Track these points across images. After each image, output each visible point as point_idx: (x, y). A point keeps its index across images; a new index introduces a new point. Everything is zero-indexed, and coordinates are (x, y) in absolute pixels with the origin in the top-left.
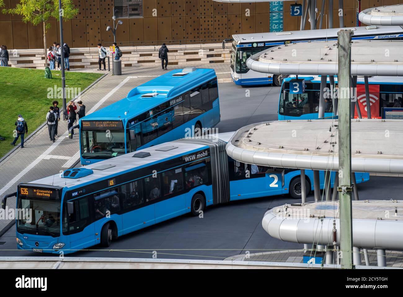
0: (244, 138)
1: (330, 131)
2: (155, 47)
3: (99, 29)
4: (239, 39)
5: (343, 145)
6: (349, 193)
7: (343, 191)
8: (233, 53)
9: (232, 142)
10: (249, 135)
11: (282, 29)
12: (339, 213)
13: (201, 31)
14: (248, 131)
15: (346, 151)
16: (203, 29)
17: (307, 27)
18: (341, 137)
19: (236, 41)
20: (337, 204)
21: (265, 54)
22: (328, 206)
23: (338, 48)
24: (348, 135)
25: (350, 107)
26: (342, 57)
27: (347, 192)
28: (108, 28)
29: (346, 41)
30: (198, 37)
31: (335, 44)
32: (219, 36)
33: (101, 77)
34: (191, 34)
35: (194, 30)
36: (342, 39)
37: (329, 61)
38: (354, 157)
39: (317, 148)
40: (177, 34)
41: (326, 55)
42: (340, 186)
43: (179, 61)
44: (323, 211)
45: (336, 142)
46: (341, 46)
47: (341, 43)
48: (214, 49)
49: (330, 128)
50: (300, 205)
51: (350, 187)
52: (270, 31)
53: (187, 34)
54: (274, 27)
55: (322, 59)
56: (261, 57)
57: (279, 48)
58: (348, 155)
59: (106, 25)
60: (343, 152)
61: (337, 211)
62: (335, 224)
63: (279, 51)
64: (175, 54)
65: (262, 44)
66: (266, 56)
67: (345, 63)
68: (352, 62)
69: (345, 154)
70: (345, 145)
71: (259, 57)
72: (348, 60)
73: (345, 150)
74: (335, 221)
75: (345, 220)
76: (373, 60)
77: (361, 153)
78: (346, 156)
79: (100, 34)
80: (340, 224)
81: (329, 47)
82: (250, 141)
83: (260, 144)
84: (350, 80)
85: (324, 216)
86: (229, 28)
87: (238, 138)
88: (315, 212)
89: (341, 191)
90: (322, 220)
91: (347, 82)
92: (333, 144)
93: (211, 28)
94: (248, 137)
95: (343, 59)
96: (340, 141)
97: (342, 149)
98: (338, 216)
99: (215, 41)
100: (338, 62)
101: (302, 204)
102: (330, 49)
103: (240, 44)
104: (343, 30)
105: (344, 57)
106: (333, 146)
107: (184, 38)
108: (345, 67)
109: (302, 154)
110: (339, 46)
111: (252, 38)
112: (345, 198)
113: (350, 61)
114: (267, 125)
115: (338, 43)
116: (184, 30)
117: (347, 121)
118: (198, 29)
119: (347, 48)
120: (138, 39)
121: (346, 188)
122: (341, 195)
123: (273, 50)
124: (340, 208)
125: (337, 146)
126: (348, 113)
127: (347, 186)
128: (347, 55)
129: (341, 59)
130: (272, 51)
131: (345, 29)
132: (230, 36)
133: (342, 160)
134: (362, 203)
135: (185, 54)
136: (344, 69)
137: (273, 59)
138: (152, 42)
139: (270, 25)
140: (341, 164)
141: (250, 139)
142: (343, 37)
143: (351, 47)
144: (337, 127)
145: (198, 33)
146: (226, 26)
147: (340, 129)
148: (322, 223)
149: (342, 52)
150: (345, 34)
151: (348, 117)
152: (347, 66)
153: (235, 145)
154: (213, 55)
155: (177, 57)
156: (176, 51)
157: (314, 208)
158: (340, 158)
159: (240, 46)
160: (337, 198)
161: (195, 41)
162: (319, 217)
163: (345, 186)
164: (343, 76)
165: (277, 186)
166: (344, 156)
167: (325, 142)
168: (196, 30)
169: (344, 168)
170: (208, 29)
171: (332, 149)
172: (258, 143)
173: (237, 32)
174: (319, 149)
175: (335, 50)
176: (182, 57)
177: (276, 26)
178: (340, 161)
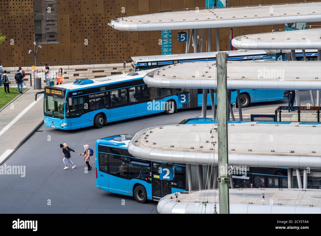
0: (142, 139)
1: (211, 133)
2: (69, 67)
3: (22, 52)
4: (136, 60)
5: (222, 144)
6: (227, 183)
7: (222, 181)
8: (132, 71)
9: (133, 142)
10: (146, 137)
11: (171, 52)
12: (219, 199)
13: (106, 54)
14: (145, 134)
15: (224, 149)
16: (108, 52)
17: (191, 51)
18: (220, 138)
19: (135, 61)
20: (217, 191)
21: (158, 72)
22: (210, 194)
23: (216, 67)
24: (225, 136)
25: (227, 114)
26: (219, 74)
27: (225, 181)
28: (30, 51)
29: (223, 62)
30: (104, 58)
31: (214, 64)
32: (121, 58)
33: (25, 91)
34: (98, 56)
35: (101, 52)
36: (220, 60)
37: (209, 77)
38: (230, 154)
39: (200, 146)
40: (87, 56)
41: (206, 72)
42: (219, 177)
43: (89, 77)
44: (206, 197)
45: (216, 142)
46: (219, 65)
47: (219, 63)
48: (117, 68)
49: (211, 131)
50: (188, 193)
51: (227, 178)
52: (162, 54)
53: (95, 56)
54: (165, 50)
55: (203, 76)
56: (155, 74)
57: (169, 67)
58: (225, 152)
59: (28, 49)
60: (222, 150)
61: (217, 197)
62: (215, 208)
63: (170, 69)
64: (85, 72)
65: (155, 63)
66: (159, 73)
67: (222, 78)
68: (227, 78)
69: (223, 151)
70: (223, 144)
71: (153, 74)
72: (225, 76)
73: (223, 147)
74: (215, 205)
75: (223, 205)
76: (243, 76)
77: (235, 150)
78: (224, 153)
79: (23, 56)
80: (220, 208)
81: (209, 66)
82: (147, 141)
83: (155, 144)
84: (226, 92)
85: (207, 201)
86: (129, 51)
87: (137, 139)
88: (200, 198)
89: (220, 181)
90: (205, 205)
91: (224, 94)
92: (214, 143)
93: (114, 51)
94: (145, 138)
95: (221, 76)
96: (219, 141)
97: (221, 147)
98: (218, 201)
99: (118, 62)
100: (216, 78)
101: (189, 192)
102: (210, 68)
103: (137, 63)
104: (221, 53)
105: (221, 74)
106: (214, 145)
107: (92, 59)
108: (222, 82)
109: (188, 151)
110: (218, 65)
111: (147, 58)
112: (224, 186)
113: (226, 77)
114: (160, 129)
115: (217, 63)
116: (92, 53)
117: (224, 125)
118: (104, 52)
119: (223, 67)
120: (55, 60)
121: (224, 178)
122: (220, 185)
123: (165, 68)
124: (220, 195)
125: (217, 145)
126: (225, 119)
127: (225, 177)
128: (224, 73)
129: (219, 76)
130: (163, 70)
131: (222, 52)
132: (129, 58)
133: (221, 156)
134: (237, 191)
135: (94, 72)
136: (221, 83)
137: (164, 75)
138: (67, 63)
139: (162, 49)
140: (220, 159)
141: (147, 140)
142: (221, 58)
143: (226, 66)
144: (216, 130)
145: (104, 55)
146: (127, 50)
147: (219, 131)
148: (206, 207)
149: (220, 70)
150: (222, 56)
151: (225, 122)
152: (224, 81)
153: (134, 145)
154: (116, 73)
155: (87, 75)
156: (86, 70)
157: (199, 195)
158: (219, 155)
159: (138, 65)
160: (217, 187)
161: (101, 61)
162: (203, 202)
163: (223, 177)
164: (221, 89)
165: (169, 177)
166: (222, 153)
167: (207, 142)
168: (102, 52)
169: (222, 162)
170: (112, 52)
171: (213, 147)
172: (154, 143)
173: (135, 55)
174: (202, 147)
175: (214, 68)
176: (91, 75)
177: (166, 50)
178: (219, 157)
